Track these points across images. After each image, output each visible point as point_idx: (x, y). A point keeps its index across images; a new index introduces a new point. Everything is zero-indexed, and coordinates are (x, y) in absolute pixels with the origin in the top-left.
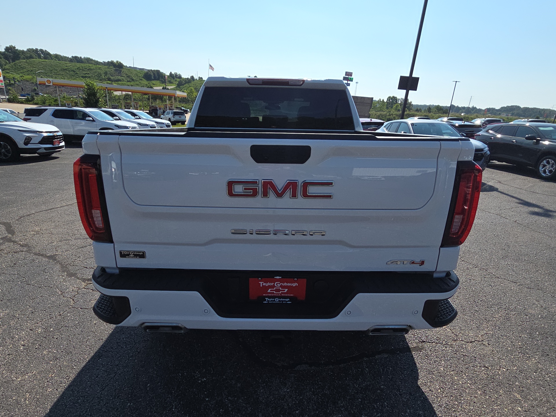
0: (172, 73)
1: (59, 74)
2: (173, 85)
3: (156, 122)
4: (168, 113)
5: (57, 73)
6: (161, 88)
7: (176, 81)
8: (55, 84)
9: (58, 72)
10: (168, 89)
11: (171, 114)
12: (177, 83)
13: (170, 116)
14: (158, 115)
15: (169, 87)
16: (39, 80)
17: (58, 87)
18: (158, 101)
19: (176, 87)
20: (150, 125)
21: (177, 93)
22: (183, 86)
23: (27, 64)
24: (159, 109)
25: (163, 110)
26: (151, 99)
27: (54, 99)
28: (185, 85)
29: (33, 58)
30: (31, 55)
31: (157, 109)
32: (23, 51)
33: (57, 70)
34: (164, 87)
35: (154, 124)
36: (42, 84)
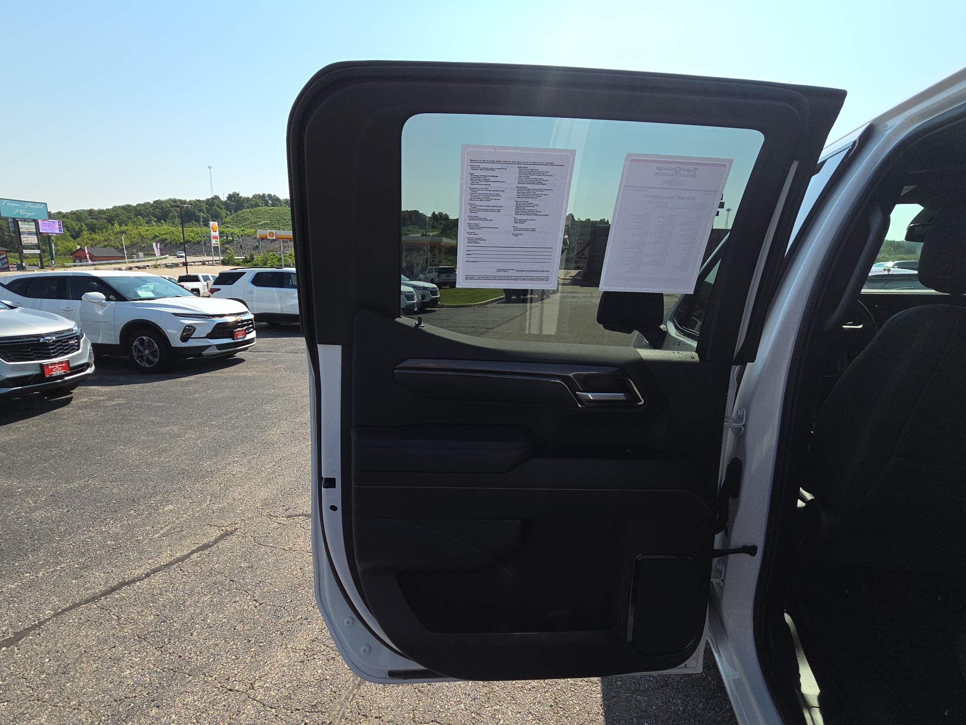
0: (436, 213)
1: (287, 225)
2: (436, 230)
3: (414, 287)
4: (431, 271)
5: (286, 224)
6: (419, 235)
7: (441, 224)
8: (278, 237)
9: (287, 222)
10: (429, 236)
11: (435, 272)
12: (442, 226)
13: (434, 275)
14: (415, 274)
15: (431, 234)
16: (260, 232)
17: (284, 242)
18: (415, 254)
19: (441, 233)
20: (405, 292)
21: (443, 241)
22: (450, 231)
23: (250, 215)
24: (416, 265)
25: (422, 266)
26: (405, 251)
27: (278, 257)
28: (453, 230)
29: (259, 206)
30: (256, 203)
31: (413, 266)
32: (248, 198)
33: (285, 220)
34: (423, 234)
35: (412, 289)
36: (263, 239)
